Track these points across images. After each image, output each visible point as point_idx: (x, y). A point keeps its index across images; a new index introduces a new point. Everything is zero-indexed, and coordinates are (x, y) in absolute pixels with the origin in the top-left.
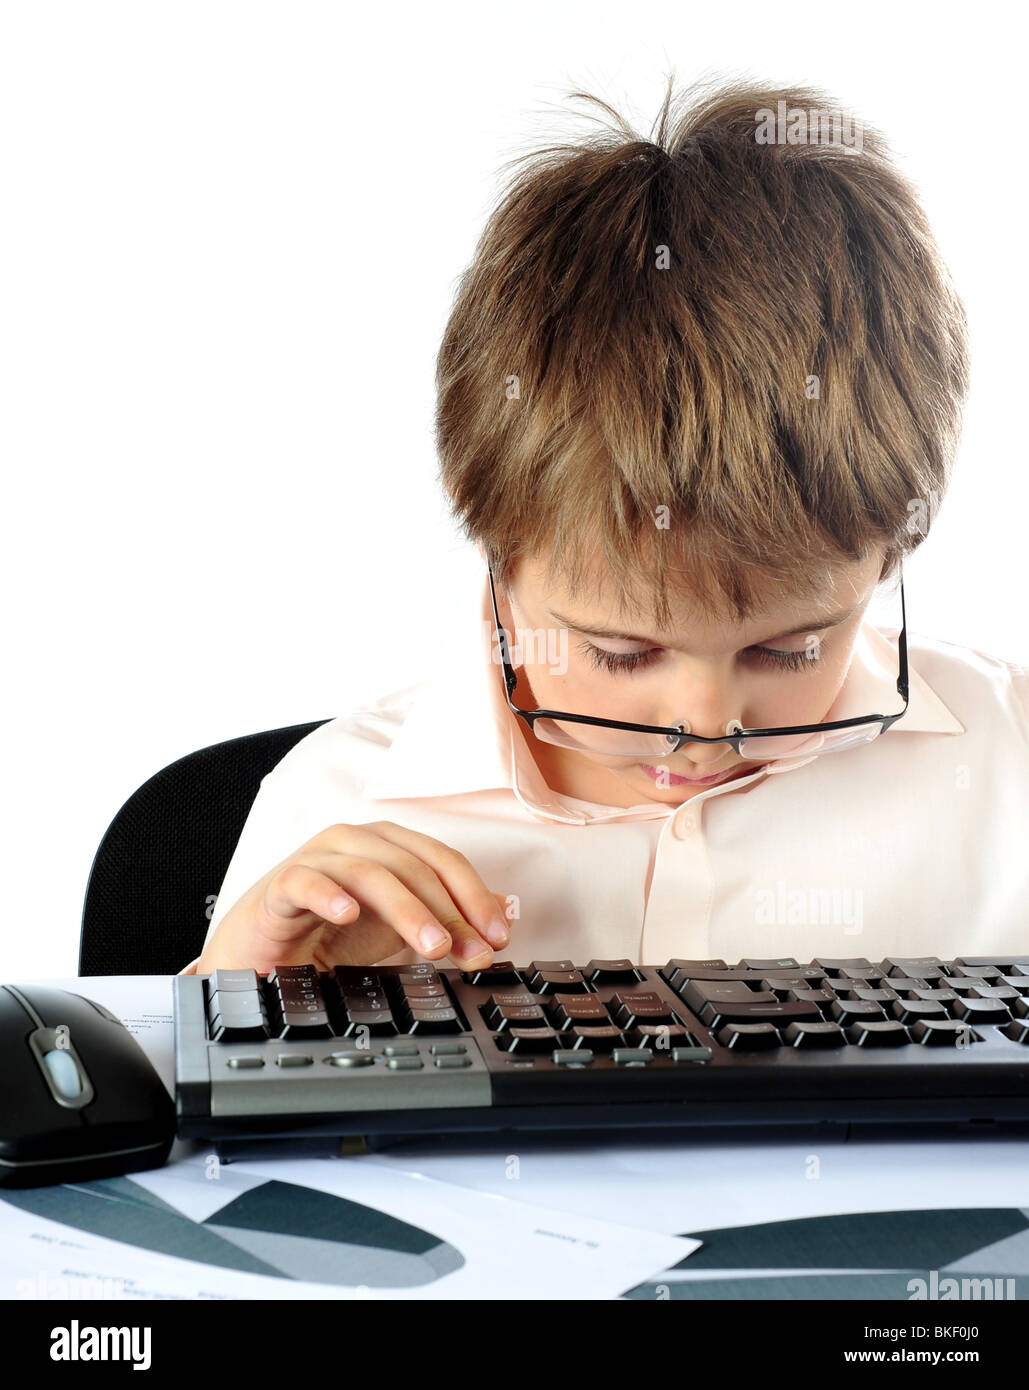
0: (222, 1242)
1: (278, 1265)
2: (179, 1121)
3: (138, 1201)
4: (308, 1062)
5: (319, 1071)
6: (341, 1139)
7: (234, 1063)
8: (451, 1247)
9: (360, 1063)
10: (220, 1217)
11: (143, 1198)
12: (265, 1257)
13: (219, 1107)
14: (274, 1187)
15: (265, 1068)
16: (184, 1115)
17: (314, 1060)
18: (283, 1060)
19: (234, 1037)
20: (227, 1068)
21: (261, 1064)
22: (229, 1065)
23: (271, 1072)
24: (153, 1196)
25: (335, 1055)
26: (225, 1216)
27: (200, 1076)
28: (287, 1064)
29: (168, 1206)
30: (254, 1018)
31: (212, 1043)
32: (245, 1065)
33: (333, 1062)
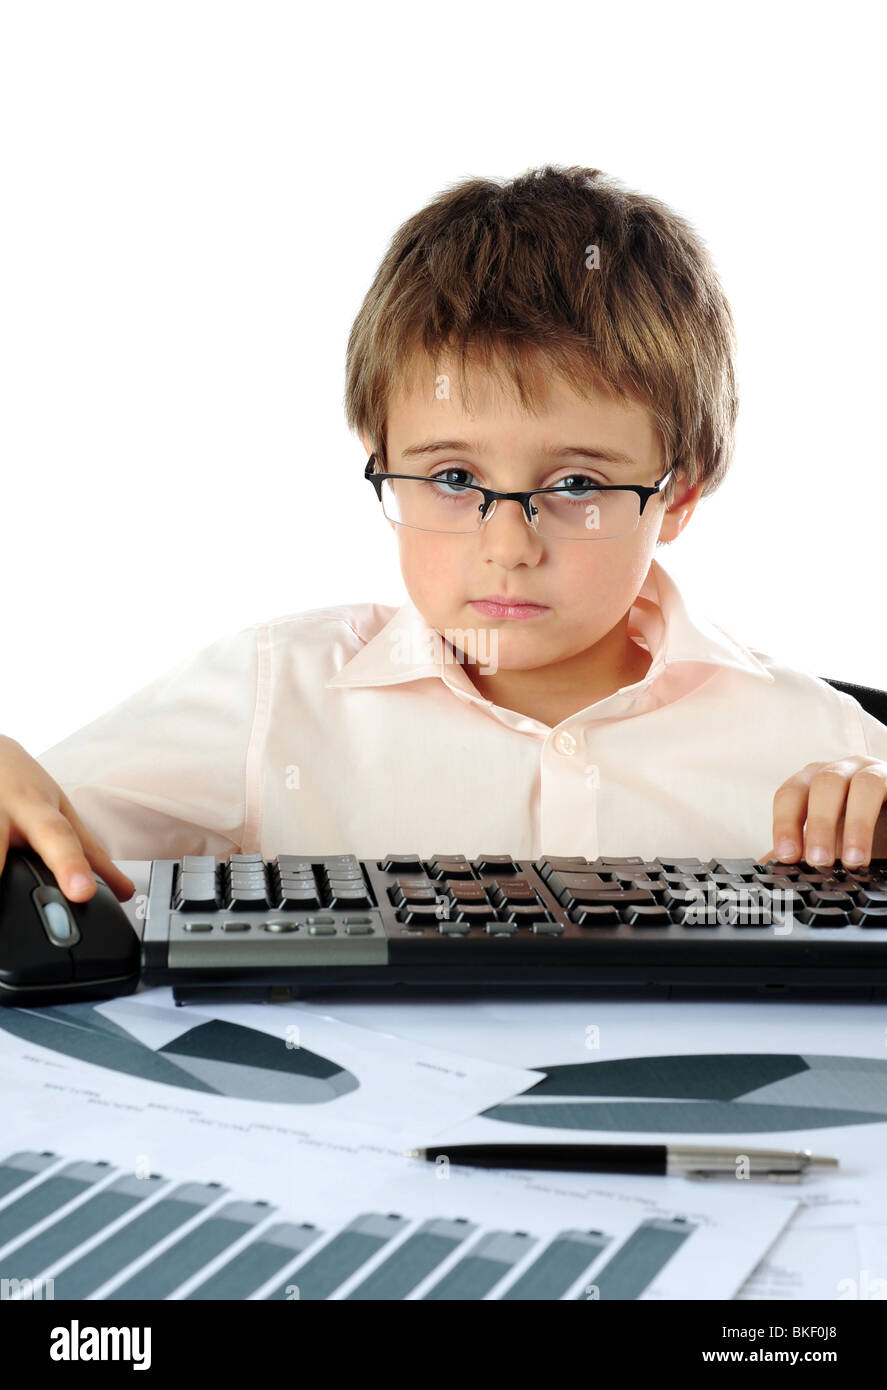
0: (171, 1066)
1: (213, 1084)
2: (143, 971)
3: (108, 1032)
4: (246, 928)
5: (255, 934)
6: (270, 988)
7: (189, 927)
8: (349, 1073)
9: (288, 929)
10: (168, 1048)
11: (114, 1031)
12: (204, 1078)
13: (174, 961)
14: (217, 1025)
15: (213, 932)
16: (146, 967)
17: (252, 925)
18: (228, 926)
19: (191, 907)
20: (182, 931)
21: (210, 928)
22: (185, 929)
23: (217, 935)
24: (121, 1029)
25: (268, 922)
26: (177, 1046)
27: (161, 937)
28: (230, 929)
29: (133, 1037)
30: (208, 892)
31: (173, 911)
32: (197, 929)
33: (266, 928)
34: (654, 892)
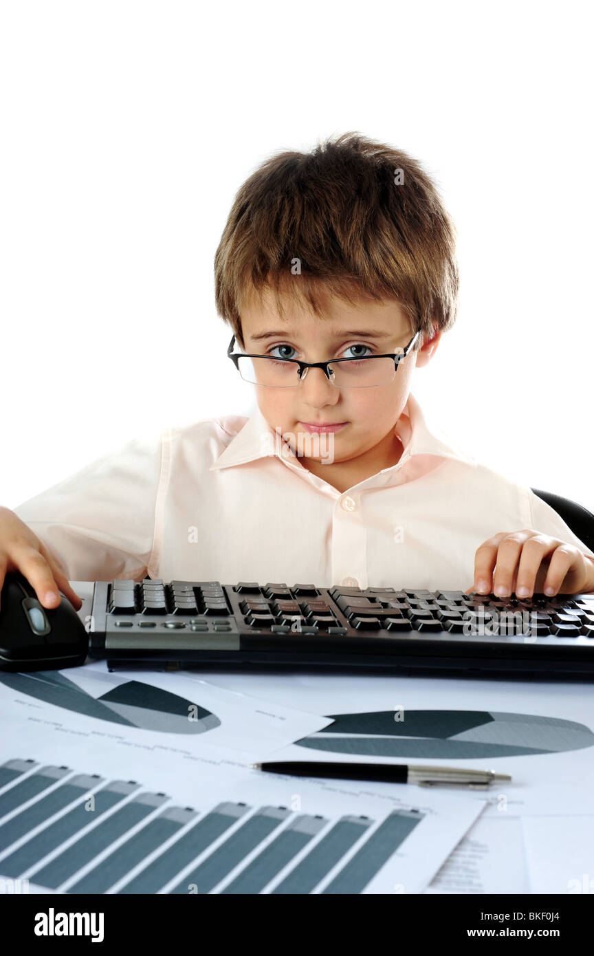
0: (106, 709)
1: (131, 720)
2: (90, 651)
3: (68, 687)
4: (153, 625)
5: (158, 629)
6: (167, 662)
7: (118, 624)
8: (215, 716)
9: (178, 626)
10: (105, 697)
11: (70, 686)
12: (125, 716)
13: (109, 644)
14: (134, 684)
15: (133, 627)
16: (92, 647)
17: (157, 624)
18: (142, 623)
19: (120, 611)
20: (114, 626)
21: (131, 625)
22: (116, 625)
23: (135, 629)
24: (75, 685)
25: (167, 622)
26: (110, 696)
27: (102, 629)
28: (144, 625)
29: (82, 690)
30: (130, 603)
31: (109, 614)
32: (122, 625)
33: (165, 626)
34: (402, 610)
